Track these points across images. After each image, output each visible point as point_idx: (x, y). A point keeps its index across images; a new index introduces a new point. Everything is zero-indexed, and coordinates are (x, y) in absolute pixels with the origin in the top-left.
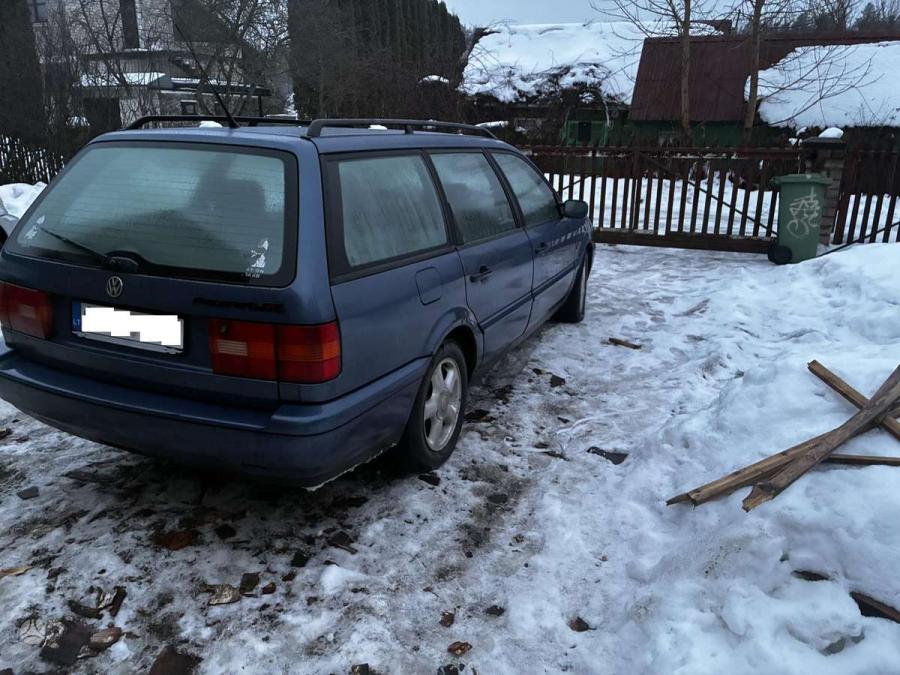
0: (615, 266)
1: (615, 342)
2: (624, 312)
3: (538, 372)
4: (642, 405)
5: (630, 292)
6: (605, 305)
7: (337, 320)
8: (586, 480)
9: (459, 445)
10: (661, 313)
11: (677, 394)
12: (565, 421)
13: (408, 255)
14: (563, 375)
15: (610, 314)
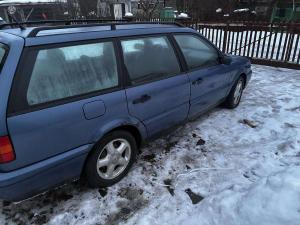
0: (272, 79)
1: (245, 122)
2: (261, 105)
3: (194, 136)
4: (232, 166)
5: (271, 93)
6: (253, 100)
7: (9, 135)
8: (171, 211)
9: (129, 174)
10: (280, 107)
11: (253, 163)
12: (188, 168)
13: (82, 95)
14: (206, 139)
15: (253, 105)
